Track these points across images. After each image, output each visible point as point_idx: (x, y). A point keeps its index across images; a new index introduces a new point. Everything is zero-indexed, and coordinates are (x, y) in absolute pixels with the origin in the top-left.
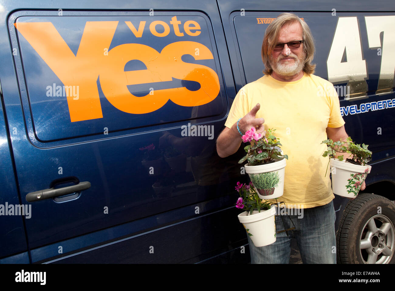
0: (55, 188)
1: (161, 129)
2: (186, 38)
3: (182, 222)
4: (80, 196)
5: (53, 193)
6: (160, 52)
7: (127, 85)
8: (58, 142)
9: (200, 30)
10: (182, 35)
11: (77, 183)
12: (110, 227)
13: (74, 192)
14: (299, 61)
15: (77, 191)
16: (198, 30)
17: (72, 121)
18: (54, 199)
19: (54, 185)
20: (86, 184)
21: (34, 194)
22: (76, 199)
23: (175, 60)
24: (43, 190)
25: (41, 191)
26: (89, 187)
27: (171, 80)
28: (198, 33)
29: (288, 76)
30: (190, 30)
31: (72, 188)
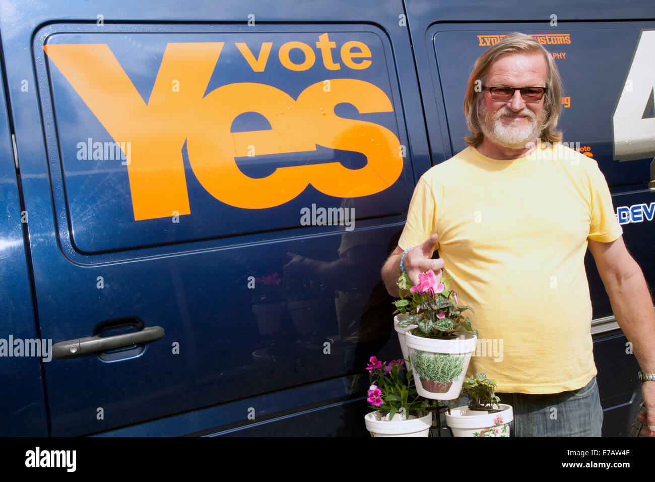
0: (102, 336)
1: (293, 237)
2: (345, 73)
3: (325, 407)
4: (144, 352)
5: (98, 343)
6: (295, 99)
7: (236, 157)
8: (111, 256)
9: (370, 58)
10: (337, 67)
11: (141, 329)
12: (194, 410)
13: (135, 345)
14: (535, 123)
15: (141, 344)
16: (367, 59)
17: (136, 219)
18: (99, 355)
19: (100, 331)
20: (156, 330)
21: (66, 344)
22: (138, 356)
23: (323, 112)
24: (82, 339)
25: (77, 340)
26: (160, 336)
27: (314, 149)
28: (366, 64)
29: (510, 150)
30: (352, 58)
31: (131, 338)
